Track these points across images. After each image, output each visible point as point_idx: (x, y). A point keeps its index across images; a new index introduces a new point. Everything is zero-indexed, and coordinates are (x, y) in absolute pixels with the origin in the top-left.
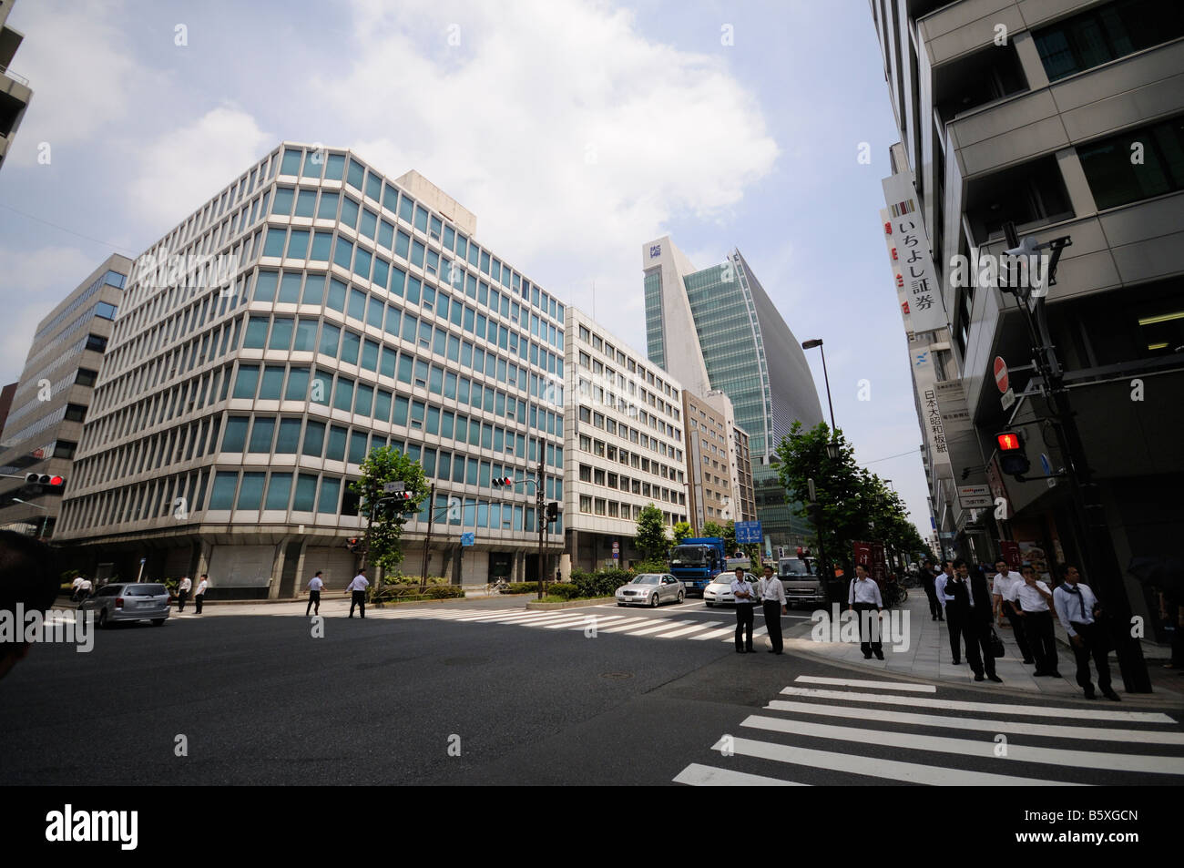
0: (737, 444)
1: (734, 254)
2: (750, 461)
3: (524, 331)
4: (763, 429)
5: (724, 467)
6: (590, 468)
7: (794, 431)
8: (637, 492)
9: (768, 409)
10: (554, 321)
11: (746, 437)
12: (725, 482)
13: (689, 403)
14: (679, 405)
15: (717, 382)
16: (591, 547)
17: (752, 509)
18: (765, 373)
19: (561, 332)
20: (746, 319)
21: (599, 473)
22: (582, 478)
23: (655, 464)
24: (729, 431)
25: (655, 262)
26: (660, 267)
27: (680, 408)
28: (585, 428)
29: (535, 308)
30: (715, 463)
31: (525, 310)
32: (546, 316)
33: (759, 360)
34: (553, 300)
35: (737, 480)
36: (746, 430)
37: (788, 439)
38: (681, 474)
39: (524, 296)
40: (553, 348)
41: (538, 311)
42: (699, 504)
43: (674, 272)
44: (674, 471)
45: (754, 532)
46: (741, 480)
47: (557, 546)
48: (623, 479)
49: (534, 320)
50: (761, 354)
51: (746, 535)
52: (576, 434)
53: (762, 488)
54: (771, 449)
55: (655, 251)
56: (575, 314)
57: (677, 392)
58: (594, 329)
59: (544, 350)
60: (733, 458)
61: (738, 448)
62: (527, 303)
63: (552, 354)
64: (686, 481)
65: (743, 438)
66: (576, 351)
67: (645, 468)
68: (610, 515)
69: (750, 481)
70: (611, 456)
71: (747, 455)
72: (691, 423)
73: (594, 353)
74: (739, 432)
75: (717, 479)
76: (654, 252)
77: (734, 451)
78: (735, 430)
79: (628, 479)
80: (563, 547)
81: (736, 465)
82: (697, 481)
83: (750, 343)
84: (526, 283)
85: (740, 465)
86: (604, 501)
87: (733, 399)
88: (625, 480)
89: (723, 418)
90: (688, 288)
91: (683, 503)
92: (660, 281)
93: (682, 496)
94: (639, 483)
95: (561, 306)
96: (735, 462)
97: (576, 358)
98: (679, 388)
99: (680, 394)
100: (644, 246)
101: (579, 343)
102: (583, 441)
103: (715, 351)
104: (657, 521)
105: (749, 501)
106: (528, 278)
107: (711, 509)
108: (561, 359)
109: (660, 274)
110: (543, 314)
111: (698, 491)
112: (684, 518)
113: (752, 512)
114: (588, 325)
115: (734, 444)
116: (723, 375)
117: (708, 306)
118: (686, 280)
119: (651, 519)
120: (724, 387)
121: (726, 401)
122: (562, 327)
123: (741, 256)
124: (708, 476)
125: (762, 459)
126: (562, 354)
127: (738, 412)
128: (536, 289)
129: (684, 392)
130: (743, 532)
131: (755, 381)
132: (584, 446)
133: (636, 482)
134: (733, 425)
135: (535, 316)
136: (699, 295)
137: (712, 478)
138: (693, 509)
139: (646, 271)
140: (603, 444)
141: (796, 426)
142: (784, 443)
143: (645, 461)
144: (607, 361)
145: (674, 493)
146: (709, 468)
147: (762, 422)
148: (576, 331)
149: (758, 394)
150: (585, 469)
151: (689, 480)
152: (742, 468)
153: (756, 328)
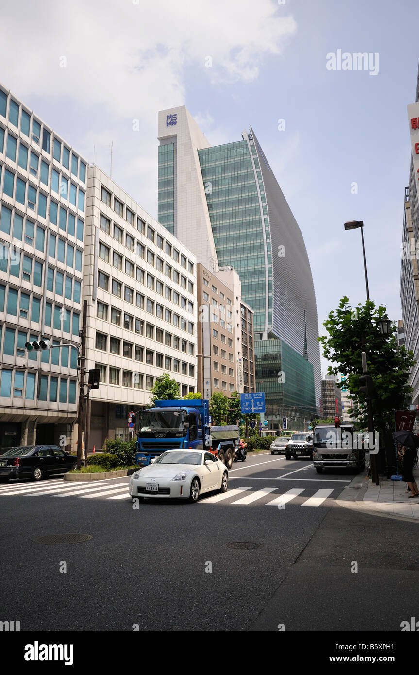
0: (242, 320)
1: (249, 133)
2: (253, 336)
3: (43, 186)
4: (264, 307)
5: (230, 341)
6: (106, 337)
7: (342, 306)
8: (150, 362)
9: (270, 288)
10: (76, 179)
11: (250, 313)
12: (231, 355)
13: (202, 276)
14: (193, 278)
15: (224, 258)
16: (103, 416)
17: (252, 381)
18: (269, 253)
19: (82, 191)
20: (255, 199)
21: (115, 341)
22: (97, 346)
23: (169, 335)
24: (237, 306)
25: (171, 131)
26: (175, 137)
27: (195, 281)
28: (103, 295)
29: (55, 162)
30: (223, 336)
31: (46, 163)
32: (68, 173)
33: (265, 241)
34: (75, 157)
35: (241, 354)
36: (252, 307)
37: (335, 314)
38: (192, 345)
39: (45, 147)
40: (73, 208)
41: (59, 165)
42: (207, 375)
43: (189, 145)
44: (186, 342)
45: (258, 403)
46: (245, 354)
47: (70, 415)
48: (138, 349)
49: (55, 176)
50: (267, 234)
51: (250, 406)
52: (94, 300)
53: (260, 362)
54: (270, 326)
55: (171, 120)
56: (97, 175)
57: (192, 265)
58: (116, 192)
59: (64, 209)
60: (238, 333)
61: (243, 323)
62: (48, 156)
63: (73, 215)
64: (196, 353)
65: (248, 314)
66: (97, 214)
67: (159, 339)
68: (124, 385)
69: (251, 355)
70: (127, 325)
71: (251, 330)
72: (203, 296)
73: (115, 217)
74: (245, 308)
75: (223, 351)
76: (169, 121)
77: (240, 326)
78: (242, 306)
79: (142, 349)
80: (76, 416)
81: (240, 340)
82: (207, 353)
83: (258, 223)
84: (47, 133)
85: (244, 340)
86: (119, 370)
87: (242, 276)
88: (140, 350)
89: (232, 293)
90: (201, 162)
91: (192, 374)
92: (174, 152)
93: (192, 367)
94: (153, 353)
95: (84, 164)
96: (240, 336)
97: (97, 221)
98: (195, 261)
99: (195, 267)
100: (160, 113)
101: (100, 206)
102: (101, 308)
103: (225, 228)
104: (172, 391)
105: (250, 374)
106: (50, 127)
107: (216, 380)
108: (81, 221)
109: (175, 144)
110: (64, 170)
111: (207, 363)
112: (192, 389)
113: (252, 385)
114: (110, 188)
115: (240, 320)
116: (231, 252)
117: (220, 182)
118: (201, 154)
119: (164, 389)
120: (234, 264)
121: (236, 277)
122: (84, 186)
123: (254, 136)
124: (216, 348)
125: (261, 335)
126: (83, 215)
127: (245, 289)
128: (58, 141)
129: (198, 265)
130: (247, 403)
131: (260, 260)
132: (100, 313)
133: (150, 352)
134: (240, 301)
135: (56, 171)
136: (213, 171)
137: (219, 351)
138: (201, 379)
139: (161, 139)
140: (120, 313)
141: (345, 301)
142: (331, 316)
143: (160, 331)
144: (128, 227)
145: (185, 365)
146: (217, 342)
147: (264, 300)
148: (98, 192)
149: (261, 273)
150: (101, 337)
151: (199, 352)
152: (246, 343)
153: (264, 208)
